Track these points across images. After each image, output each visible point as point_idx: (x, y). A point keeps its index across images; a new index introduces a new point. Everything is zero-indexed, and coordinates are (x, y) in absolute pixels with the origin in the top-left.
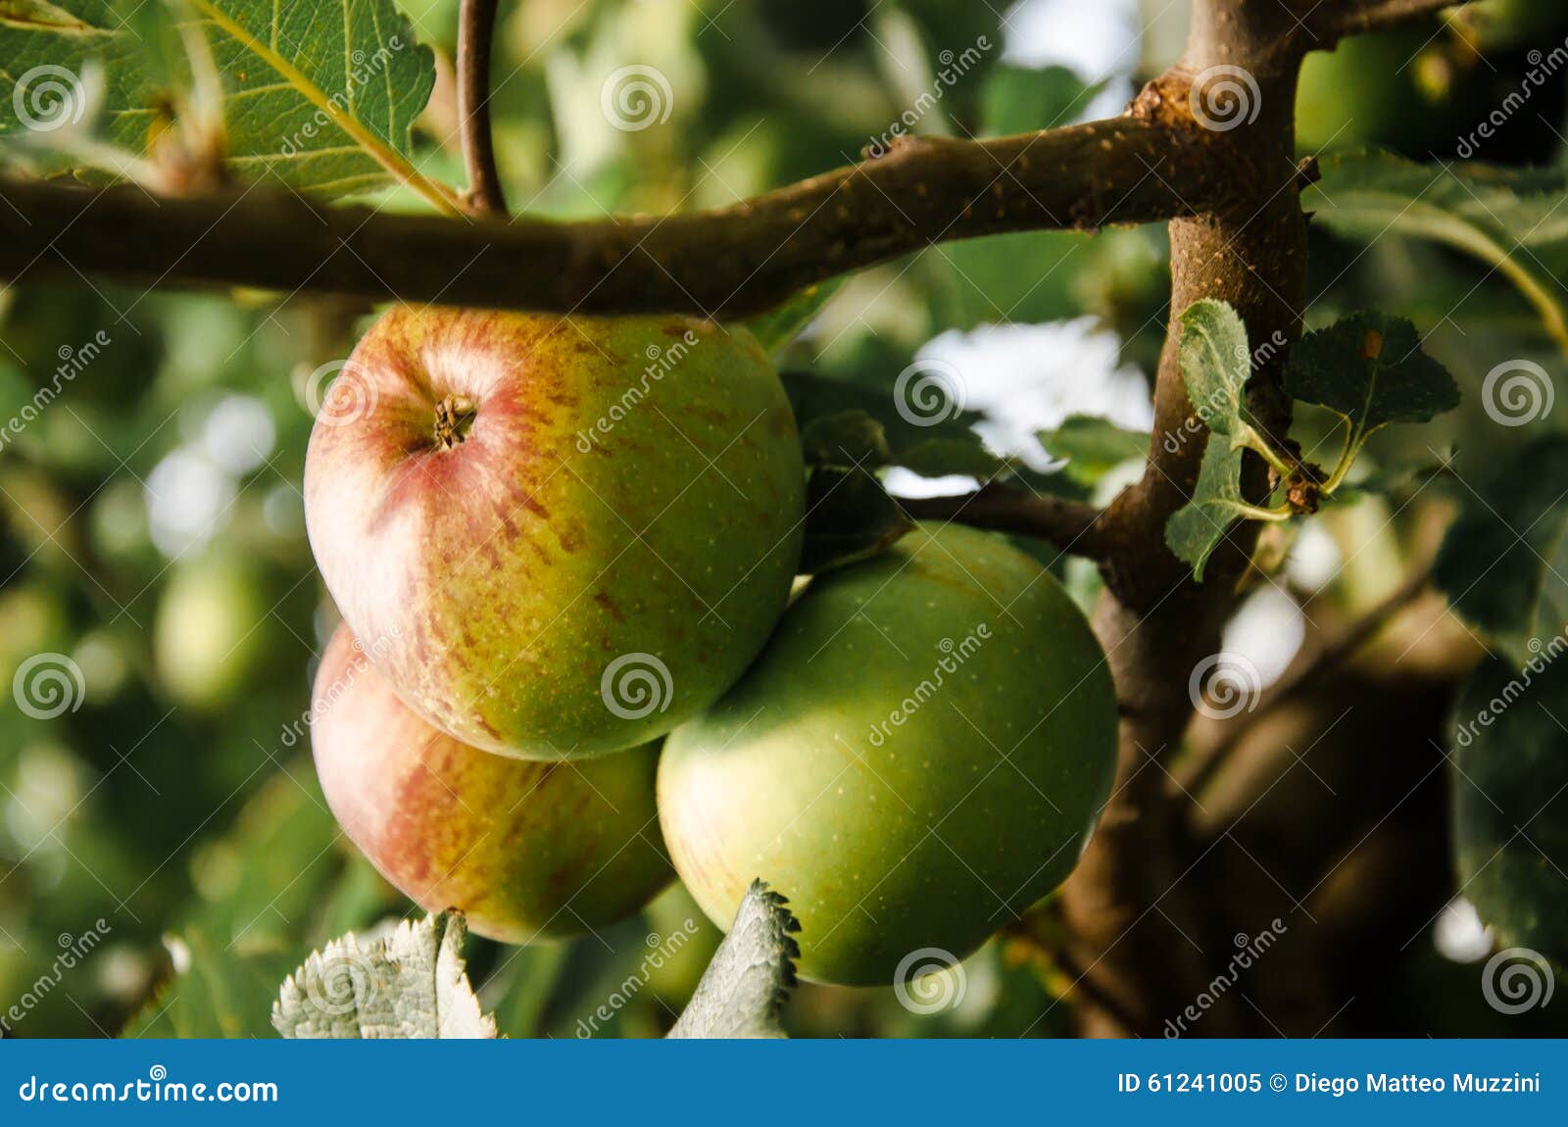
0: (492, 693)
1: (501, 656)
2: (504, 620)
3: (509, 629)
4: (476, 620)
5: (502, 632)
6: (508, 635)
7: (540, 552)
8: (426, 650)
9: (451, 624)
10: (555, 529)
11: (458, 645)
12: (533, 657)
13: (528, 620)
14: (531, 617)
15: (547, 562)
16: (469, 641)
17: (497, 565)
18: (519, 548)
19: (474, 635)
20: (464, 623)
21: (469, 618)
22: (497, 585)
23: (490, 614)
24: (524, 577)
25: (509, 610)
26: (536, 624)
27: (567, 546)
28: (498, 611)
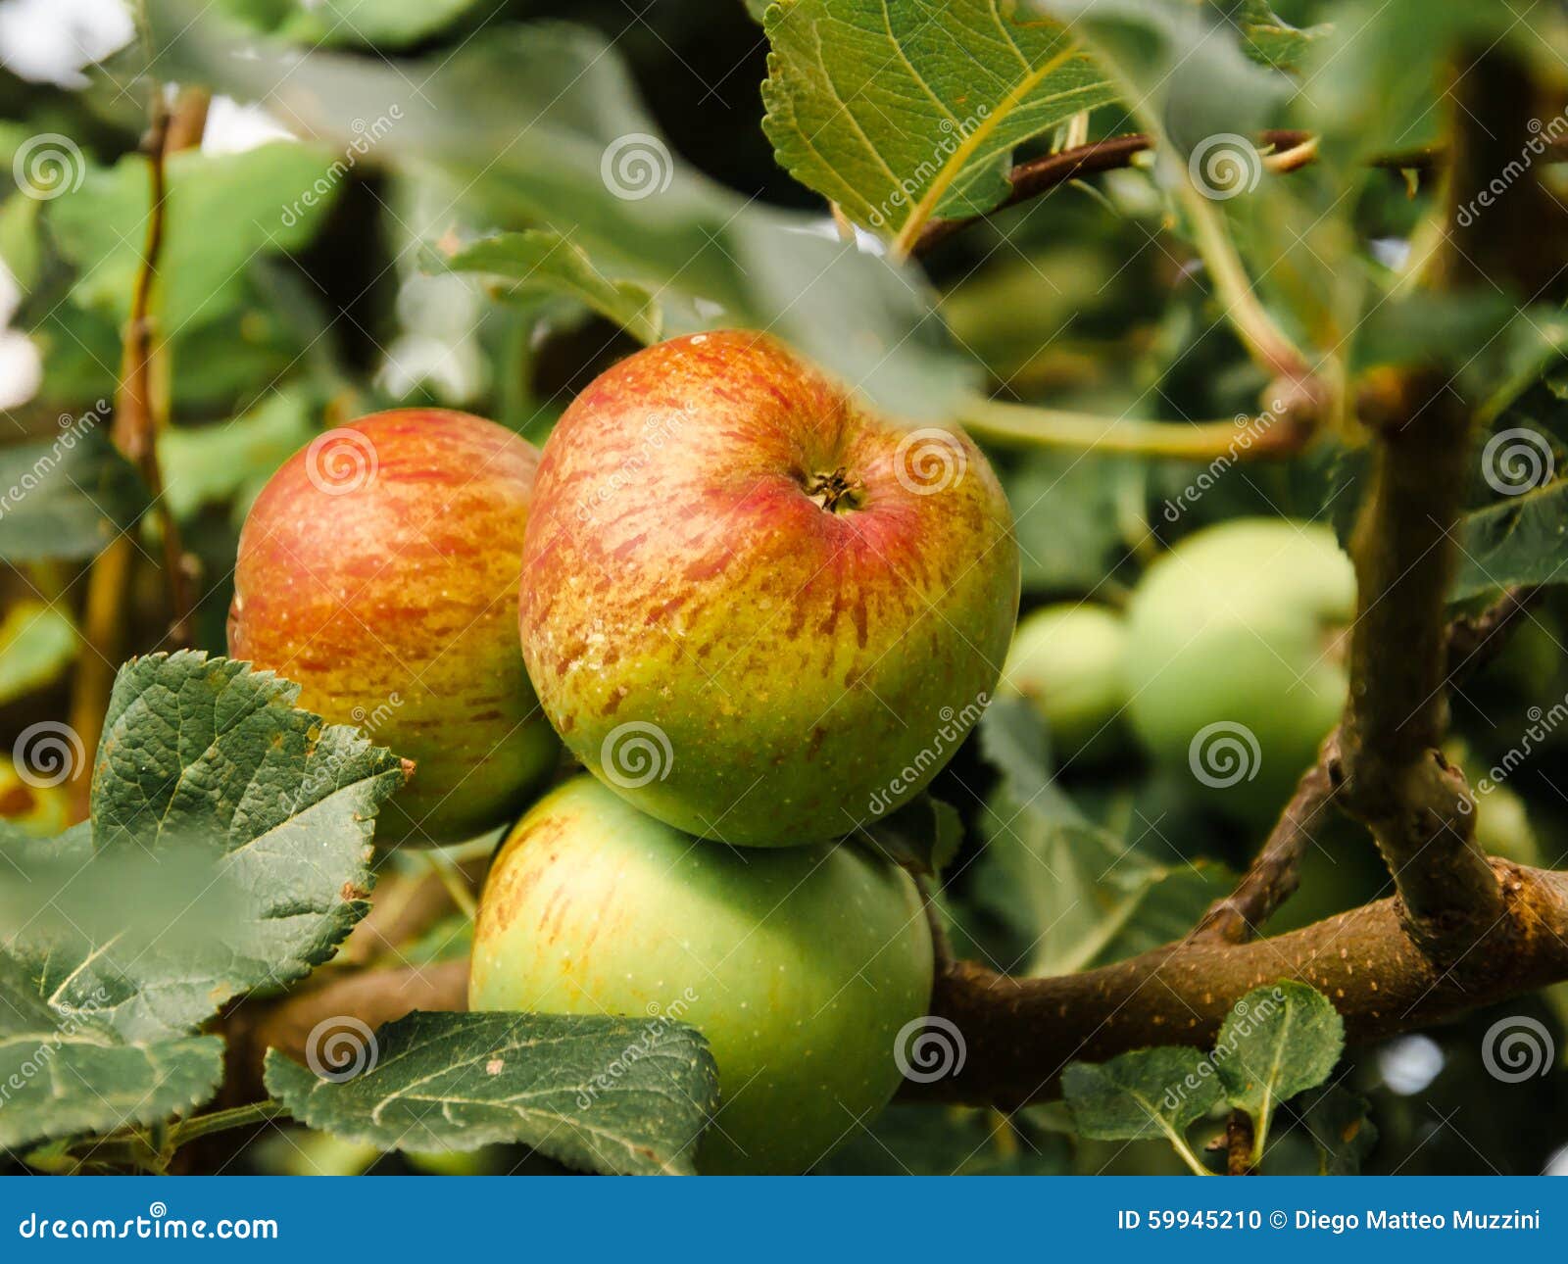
0: (665, 692)
1: (709, 684)
2: (748, 669)
3: (741, 678)
4: (730, 646)
5: (735, 673)
6: (735, 679)
7: (830, 661)
8: (664, 616)
9: (708, 626)
10: (857, 659)
11: (693, 643)
12: (728, 710)
13: (760, 688)
14: (766, 690)
15: (825, 673)
16: (704, 651)
17: (793, 633)
18: (820, 643)
19: (713, 651)
20: (719, 637)
21: (728, 639)
22: (775, 645)
23: (743, 654)
24: (798, 663)
25: (760, 667)
26: (763, 697)
27: (849, 680)
28: (751, 659)
